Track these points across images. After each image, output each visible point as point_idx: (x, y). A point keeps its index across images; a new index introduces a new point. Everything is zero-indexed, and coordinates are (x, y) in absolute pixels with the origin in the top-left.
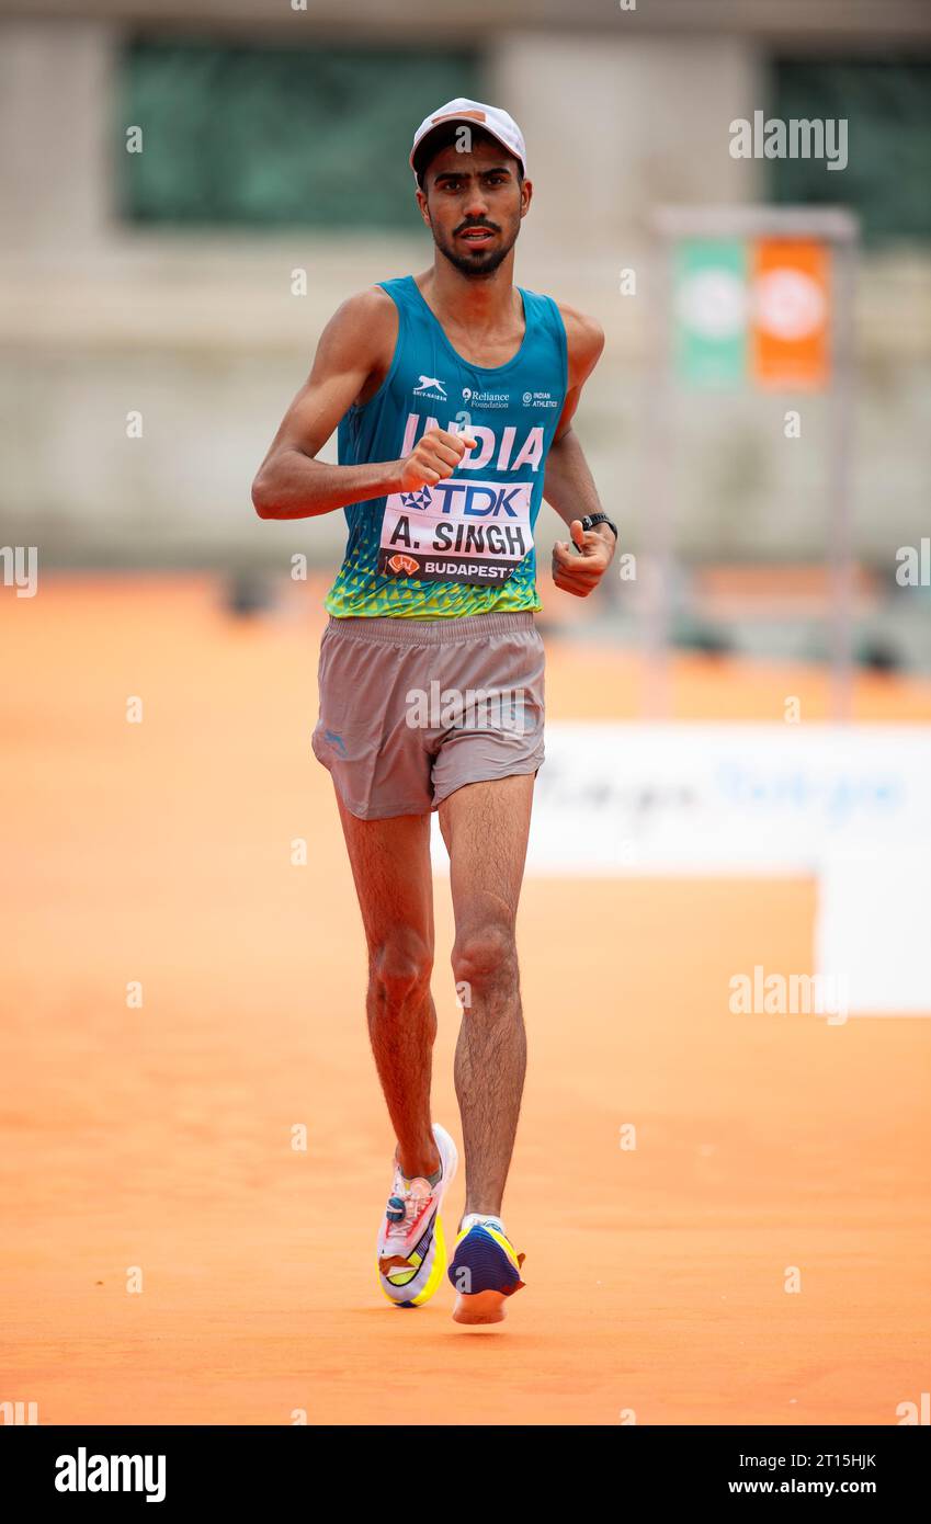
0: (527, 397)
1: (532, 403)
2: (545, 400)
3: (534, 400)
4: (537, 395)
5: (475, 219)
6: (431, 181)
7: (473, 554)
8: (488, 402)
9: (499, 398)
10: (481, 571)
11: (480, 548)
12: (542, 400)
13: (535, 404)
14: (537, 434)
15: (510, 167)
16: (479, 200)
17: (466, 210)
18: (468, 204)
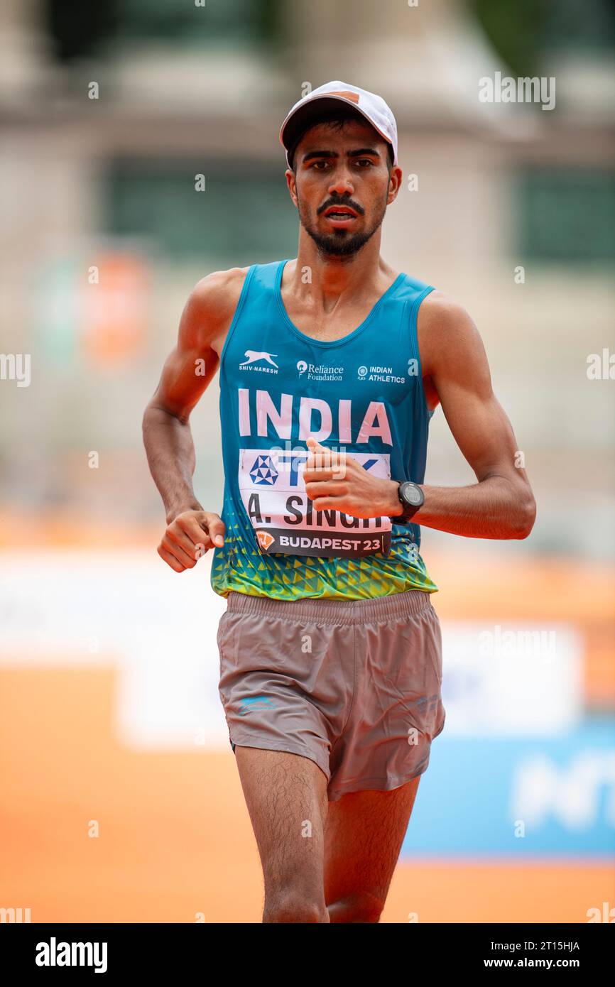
0: (362, 371)
1: (367, 376)
2: (385, 375)
3: (369, 374)
4: (373, 369)
5: (341, 197)
6: (300, 158)
7: (325, 527)
8: (323, 375)
9: (334, 370)
10: (334, 544)
11: (332, 522)
12: (380, 374)
13: (371, 378)
14: (377, 408)
15: (380, 150)
16: (344, 179)
17: (331, 188)
18: (333, 182)
